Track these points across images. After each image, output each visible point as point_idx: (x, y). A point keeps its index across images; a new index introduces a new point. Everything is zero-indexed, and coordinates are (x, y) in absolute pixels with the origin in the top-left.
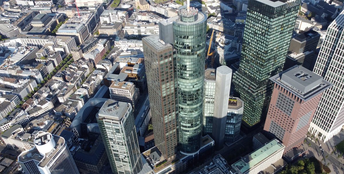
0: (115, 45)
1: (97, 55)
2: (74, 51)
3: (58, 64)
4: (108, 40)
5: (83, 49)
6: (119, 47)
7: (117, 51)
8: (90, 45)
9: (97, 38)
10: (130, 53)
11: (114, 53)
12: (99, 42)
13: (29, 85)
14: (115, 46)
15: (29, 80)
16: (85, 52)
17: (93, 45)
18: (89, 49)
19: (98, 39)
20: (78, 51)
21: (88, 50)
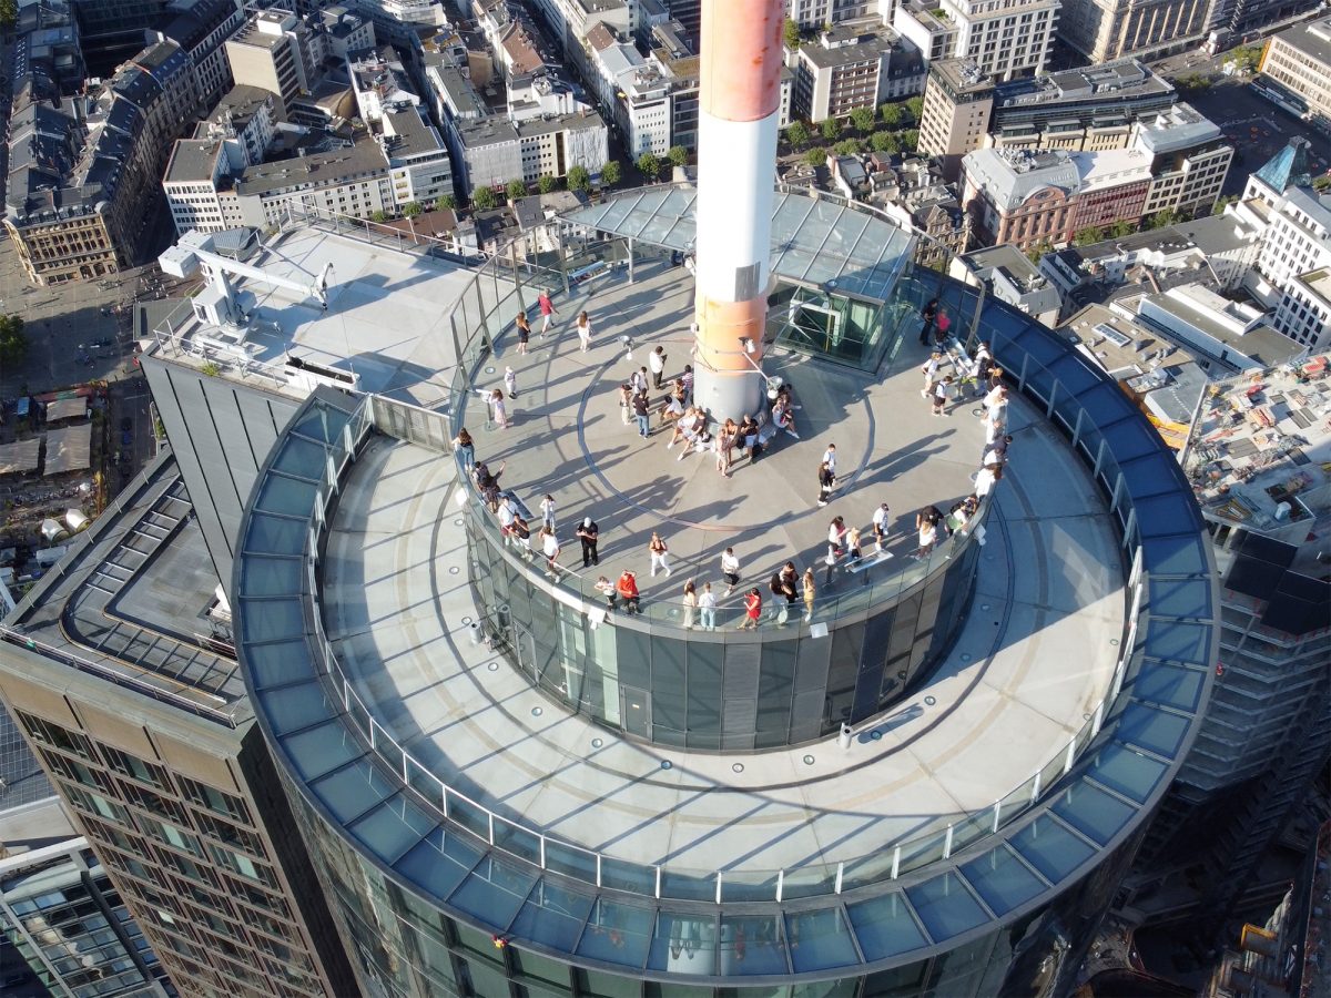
0: (1235, 206)
1: (1042, 195)
2: (944, 84)
3: (832, 111)
4: (1224, 142)
5: (1007, 103)
6: (1239, 233)
7: (1198, 251)
8: (1076, 104)
9: (1170, 87)
10: (1239, 329)
11: (1167, 251)
12: (1160, 119)
13: (553, 135)
14: (1228, 210)
15: (581, 106)
16: (1006, 133)
17: (1101, 113)
18: (1053, 129)
19: (1176, 96)
20: (960, 99)
21: (1038, 130)
